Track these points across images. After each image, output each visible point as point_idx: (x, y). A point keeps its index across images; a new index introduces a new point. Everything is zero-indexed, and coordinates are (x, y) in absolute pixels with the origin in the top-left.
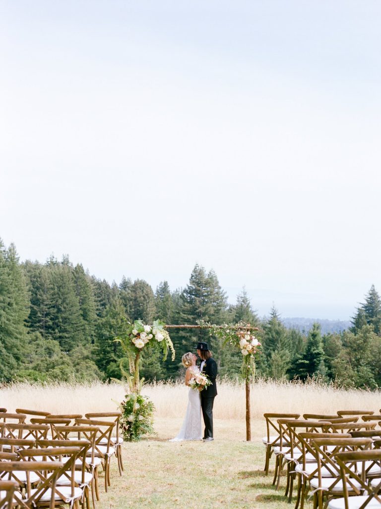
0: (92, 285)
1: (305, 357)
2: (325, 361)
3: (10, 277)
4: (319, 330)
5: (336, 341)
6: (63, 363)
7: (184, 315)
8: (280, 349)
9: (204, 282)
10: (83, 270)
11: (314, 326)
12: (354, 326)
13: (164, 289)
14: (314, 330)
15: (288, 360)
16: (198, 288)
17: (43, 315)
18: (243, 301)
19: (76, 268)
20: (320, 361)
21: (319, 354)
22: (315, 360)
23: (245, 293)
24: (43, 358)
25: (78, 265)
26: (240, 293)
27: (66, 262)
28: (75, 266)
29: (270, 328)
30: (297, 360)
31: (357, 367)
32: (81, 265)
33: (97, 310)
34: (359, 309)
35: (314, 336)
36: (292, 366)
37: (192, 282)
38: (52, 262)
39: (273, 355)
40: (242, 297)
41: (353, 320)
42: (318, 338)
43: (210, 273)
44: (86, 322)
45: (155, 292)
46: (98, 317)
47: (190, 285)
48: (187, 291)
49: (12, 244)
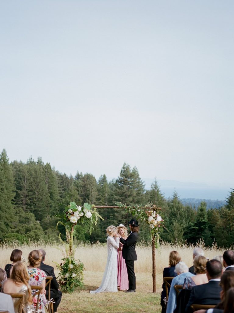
0: (56, 177)
1: (196, 225)
2: (209, 227)
3: (3, 171)
4: (205, 207)
5: (216, 214)
6: (36, 228)
7: (116, 197)
8: (179, 219)
9: (129, 175)
10: (50, 167)
11: (202, 204)
12: (228, 204)
13: (104, 180)
14: (201, 206)
15: (185, 226)
16: (126, 179)
17: (24, 196)
18: (155, 187)
19: (46, 166)
20: (205, 227)
21: (205, 222)
22: (202, 227)
23: (156, 182)
25: (47, 164)
26: (153, 182)
28: (45, 164)
29: (173, 205)
30: (191, 227)
31: (230, 231)
32: (49, 164)
33: (60, 193)
34: (231, 193)
35: (202, 210)
36: (187, 231)
37: (122, 174)
38: (31, 162)
39: (174, 223)
40: (154, 185)
41: (227, 200)
42: (204, 212)
43: (134, 169)
44: (52, 201)
45: (97, 181)
46: (61, 198)
47: (120, 177)
48: (118, 181)
49: (4, 150)
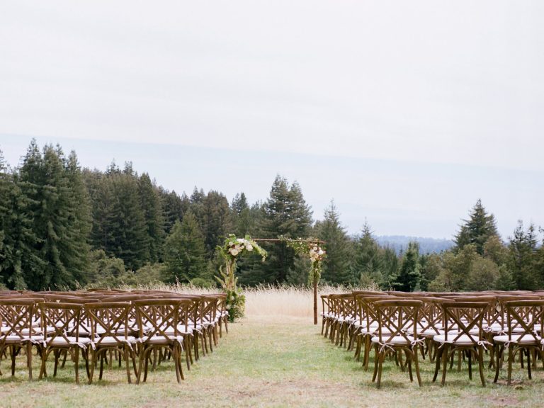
0: (159, 197)
1: (399, 280)
2: (421, 283)
4: (416, 249)
5: (435, 261)
6: (131, 283)
8: (371, 270)
9: (286, 196)
10: (149, 180)
11: (411, 246)
12: (456, 245)
13: (241, 202)
14: (410, 249)
15: (380, 282)
16: (280, 202)
17: (104, 230)
18: (331, 217)
19: (141, 178)
20: (415, 283)
21: (415, 276)
22: (410, 282)
23: (333, 208)
24: (109, 277)
25: (144, 174)
26: (328, 207)
27: (129, 171)
28: (140, 175)
29: (362, 247)
32: (147, 174)
33: (165, 225)
34: (462, 227)
35: (410, 255)
37: (273, 195)
38: (113, 171)
39: (362, 276)
40: (329, 212)
41: (455, 239)
42: (414, 258)
43: (294, 185)
44: (152, 238)
45: (230, 205)
46: (167, 234)
47: (270, 199)
48: (267, 205)
49: (73, 152)
